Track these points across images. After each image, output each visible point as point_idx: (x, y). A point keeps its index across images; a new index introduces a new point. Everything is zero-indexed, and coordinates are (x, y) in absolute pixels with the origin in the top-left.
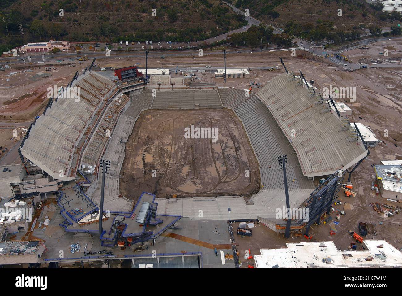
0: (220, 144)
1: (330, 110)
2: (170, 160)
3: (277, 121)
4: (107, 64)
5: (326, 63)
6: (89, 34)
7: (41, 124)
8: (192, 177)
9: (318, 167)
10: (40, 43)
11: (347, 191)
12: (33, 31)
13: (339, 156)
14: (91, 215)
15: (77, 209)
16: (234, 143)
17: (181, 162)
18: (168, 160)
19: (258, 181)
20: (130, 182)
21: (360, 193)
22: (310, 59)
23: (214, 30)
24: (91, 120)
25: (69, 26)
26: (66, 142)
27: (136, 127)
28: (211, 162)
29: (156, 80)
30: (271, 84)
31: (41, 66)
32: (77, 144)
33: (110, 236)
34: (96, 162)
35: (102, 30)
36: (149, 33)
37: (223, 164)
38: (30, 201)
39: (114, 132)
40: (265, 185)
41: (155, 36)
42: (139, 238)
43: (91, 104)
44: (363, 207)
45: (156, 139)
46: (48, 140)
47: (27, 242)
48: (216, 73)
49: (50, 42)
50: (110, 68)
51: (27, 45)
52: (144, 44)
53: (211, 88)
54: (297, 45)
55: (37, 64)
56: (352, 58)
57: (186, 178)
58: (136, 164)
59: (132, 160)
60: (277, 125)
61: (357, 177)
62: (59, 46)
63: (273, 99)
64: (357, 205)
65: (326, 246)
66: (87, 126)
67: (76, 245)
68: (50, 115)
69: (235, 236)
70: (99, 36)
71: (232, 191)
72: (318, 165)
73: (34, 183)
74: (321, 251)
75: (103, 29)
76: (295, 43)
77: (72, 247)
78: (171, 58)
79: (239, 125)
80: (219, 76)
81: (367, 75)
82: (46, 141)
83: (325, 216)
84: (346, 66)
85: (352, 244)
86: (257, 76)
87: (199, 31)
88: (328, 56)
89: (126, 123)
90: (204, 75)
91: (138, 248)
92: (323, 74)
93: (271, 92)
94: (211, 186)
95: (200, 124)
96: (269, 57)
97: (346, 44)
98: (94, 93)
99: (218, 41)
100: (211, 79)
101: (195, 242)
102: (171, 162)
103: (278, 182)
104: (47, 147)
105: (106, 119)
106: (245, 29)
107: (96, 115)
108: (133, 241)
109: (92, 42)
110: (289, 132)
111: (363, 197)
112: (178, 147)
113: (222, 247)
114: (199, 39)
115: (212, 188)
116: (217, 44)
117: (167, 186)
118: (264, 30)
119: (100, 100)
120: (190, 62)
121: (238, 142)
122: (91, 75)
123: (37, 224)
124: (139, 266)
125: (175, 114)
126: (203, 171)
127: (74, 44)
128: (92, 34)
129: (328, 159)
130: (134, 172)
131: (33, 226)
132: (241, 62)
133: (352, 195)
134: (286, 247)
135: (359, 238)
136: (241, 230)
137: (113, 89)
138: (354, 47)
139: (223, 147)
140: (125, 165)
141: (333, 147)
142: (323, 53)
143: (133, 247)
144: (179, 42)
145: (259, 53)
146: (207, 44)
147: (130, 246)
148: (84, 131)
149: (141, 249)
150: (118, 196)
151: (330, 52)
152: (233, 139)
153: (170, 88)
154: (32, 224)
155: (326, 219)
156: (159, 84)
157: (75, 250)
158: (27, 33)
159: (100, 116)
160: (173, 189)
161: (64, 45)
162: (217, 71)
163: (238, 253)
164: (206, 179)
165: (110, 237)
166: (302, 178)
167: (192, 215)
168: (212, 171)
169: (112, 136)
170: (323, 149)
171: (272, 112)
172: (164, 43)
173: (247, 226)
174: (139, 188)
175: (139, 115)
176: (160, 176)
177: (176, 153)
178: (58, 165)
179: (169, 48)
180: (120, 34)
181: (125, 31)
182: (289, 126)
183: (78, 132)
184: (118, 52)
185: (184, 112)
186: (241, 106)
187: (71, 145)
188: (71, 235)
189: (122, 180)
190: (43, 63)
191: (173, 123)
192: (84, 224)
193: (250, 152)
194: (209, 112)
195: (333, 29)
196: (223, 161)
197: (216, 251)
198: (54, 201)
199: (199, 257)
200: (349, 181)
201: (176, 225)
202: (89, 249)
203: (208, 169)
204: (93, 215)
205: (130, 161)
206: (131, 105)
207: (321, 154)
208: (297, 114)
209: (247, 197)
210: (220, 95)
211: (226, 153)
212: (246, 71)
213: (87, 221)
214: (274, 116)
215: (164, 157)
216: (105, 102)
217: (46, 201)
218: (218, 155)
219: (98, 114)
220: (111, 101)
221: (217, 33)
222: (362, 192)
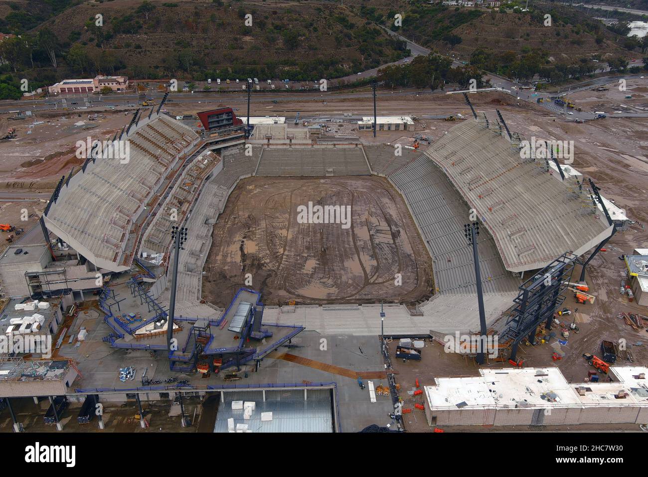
0: (366, 227)
1: (548, 170)
2: (285, 250)
3: (459, 190)
4: (187, 111)
5: (539, 111)
6: (158, 67)
7: (78, 184)
8: (321, 275)
9: (530, 256)
10: (81, 80)
11: (579, 294)
12: (72, 62)
13: (565, 237)
14: (155, 324)
15: (132, 315)
16: (389, 226)
17: (302, 253)
18: (281, 250)
19: (430, 283)
20: (219, 281)
21: (600, 298)
22: (512, 105)
23: (357, 63)
24: (159, 186)
25: (128, 54)
26: (117, 214)
27: (231, 202)
28: (353, 254)
29: (264, 132)
30: (450, 135)
31: (81, 113)
32: (134, 218)
33: (185, 353)
34: (165, 249)
35: (180, 61)
36: (254, 66)
37: (372, 256)
38: (56, 302)
39: (195, 207)
40: (441, 288)
41: (263, 71)
42: (233, 360)
43: (159, 162)
44: (607, 319)
45: (263, 220)
46: (89, 209)
47: (49, 363)
48: (360, 123)
49: (96, 78)
50: (191, 116)
51: (62, 83)
52: (245, 83)
53: (351, 144)
54: (490, 84)
55: (77, 111)
56: (580, 104)
57: (312, 277)
58: (229, 255)
59: (223, 249)
60: (461, 197)
61: (596, 274)
62: (111, 85)
63: (454, 159)
64: (597, 316)
65: (547, 375)
66: (152, 193)
67: (128, 369)
68: (93, 173)
69: (393, 360)
70: (175, 71)
71: (387, 297)
72: (529, 252)
73: (64, 272)
74: (539, 383)
75: (180, 59)
76: (488, 82)
77: (122, 372)
78: (288, 102)
79: (398, 199)
80: (365, 128)
81: (606, 128)
82: (86, 210)
83: (544, 332)
84: (572, 115)
85: (590, 374)
86: (428, 127)
87: (333, 63)
88: (541, 100)
89: (215, 195)
90: (341, 126)
91: (230, 375)
92: (534, 125)
93: (450, 148)
94: (352, 289)
95: (334, 198)
96: (446, 102)
97: (570, 83)
98: (165, 147)
99: (364, 78)
100: (352, 132)
101: (326, 367)
102: (286, 253)
103: (462, 282)
104: (87, 219)
105: (183, 187)
106: (408, 61)
107: (166, 178)
108: (223, 363)
109: (163, 80)
110: (479, 206)
111: (607, 304)
112: (298, 231)
113: (370, 376)
114: (333, 76)
115: (354, 292)
116: (362, 84)
117: (280, 289)
118: (437, 63)
119: (174, 157)
120: (319, 108)
121: (396, 225)
122: (160, 120)
123: (67, 337)
124: (233, 404)
125: (293, 183)
126: (339, 266)
127: (135, 83)
128: (164, 67)
129: (546, 243)
130: (226, 268)
131: (60, 341)
132: (401, 109)
133: (589, 301)
134: (478, 375)
135: (602, 365)
136: (402, 349)
137: (195, 143)
138: (584, 89)
139: (372, 232)
140: (213, 257)
141: (555, 225)
142: (533, 95)
143: (222, 374)
144: (301, 80)
145: (429, 96)
146: (346, 82)
147: (218, 373)
148: (146, 201)
149: (235, 376)
150: (199, 301)
151: (546, 95)
152: (389, 221)
153: (285, 144)
154: (59, 338)
155: (545, 336)
156: (269, 139)
157: (126, 377)
158: (62, 65)
159: (173, 181)
160: (290, 292)
161: (119, 83)
162: (362, 120)
163: (397, 385)
164: (344, 278)
165: (185, 356)
166: (503, 276)
167: (320, 328)
168: (353, 267)
169: (192, 213)
170: (537, 228)
171: (453, 178)
172: (278, 82)
173: (413, 345)
174: (233, 290)
175: (235, 184)
176: (268, 273)
177: (294, 240)
178: (104, 247)
179: (285, 89)
180: (208, 68)
181: (216, 63)
182: (480, 197)
183: (136, 200)
184: (205, 94)
185: (308, 181)
186: (400, 171)
187: (126, 219)
188: (121, 353)
189: (207, 279)
190: (85, 109)
191: (291, 196)
192: (144, 337)
193: (416, 239)
194: (350, 181)
195: (548, 62)
196: (371, 253)
197: (361, 381)
198: (95, 305)
199: (331, 390)
200: (582, 279)
201: (294, 341)
202: (151, 376)
203: (346, 264)
204: (158, 324)
205: (220, 250)
206: (223, 169)
207: (535, 237)
208: (494, 178)
209: (411, 305)
210: (366, 156)
211: (377, 241)
212: (408, 120)
213: (148, 333)
214: (455, 184)
215: (275, 245)
216: (181, 161)
217: (81, 304)
218: (364, 243)
219: (169, 178)
220: (191, 160)
221: (363, 66)
222: (604, 297)
